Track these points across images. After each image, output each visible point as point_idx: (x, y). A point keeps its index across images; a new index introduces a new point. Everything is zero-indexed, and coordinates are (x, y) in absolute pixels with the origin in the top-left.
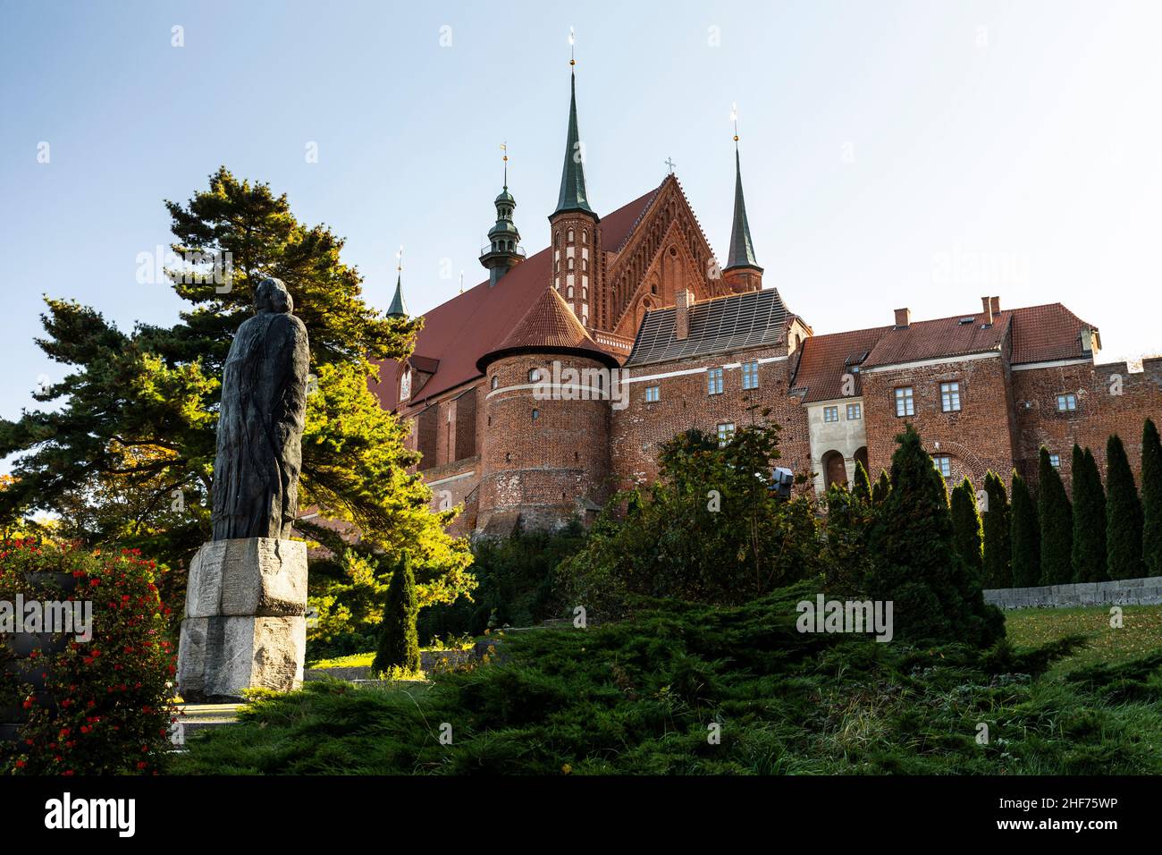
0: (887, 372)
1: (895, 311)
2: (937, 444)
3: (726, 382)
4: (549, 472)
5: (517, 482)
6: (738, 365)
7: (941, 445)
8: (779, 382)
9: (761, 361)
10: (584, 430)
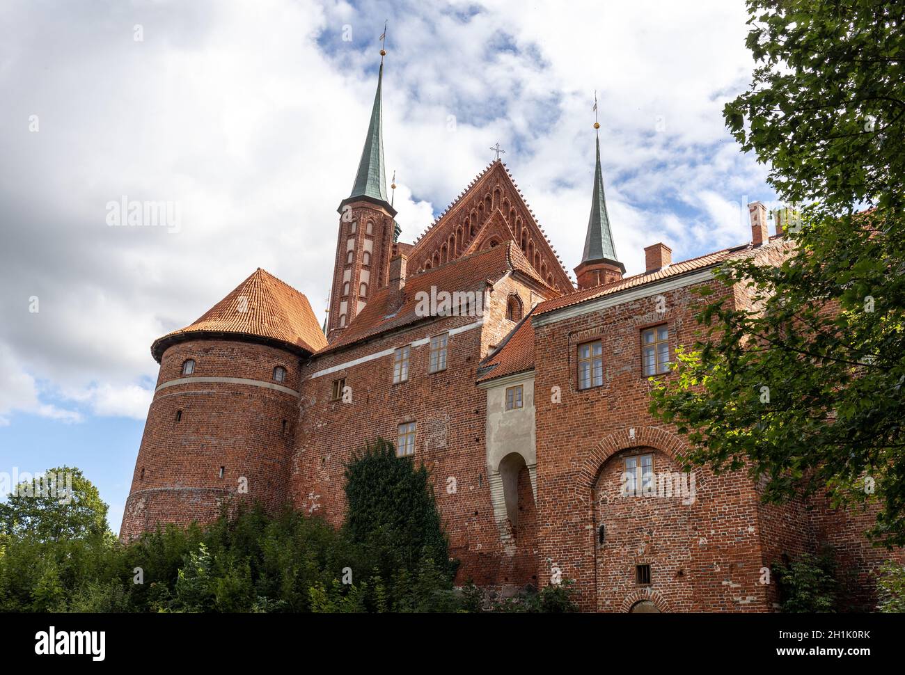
0: (568, 320)
1: (646, 249)
2: (632, 432)
3: (412, 365)
4: (179, 493)
5: (142, 507)
6: (426, 340)
7: (638, 433)
8: (469, 359)
9: (452, 332)
10: (240, 437)
